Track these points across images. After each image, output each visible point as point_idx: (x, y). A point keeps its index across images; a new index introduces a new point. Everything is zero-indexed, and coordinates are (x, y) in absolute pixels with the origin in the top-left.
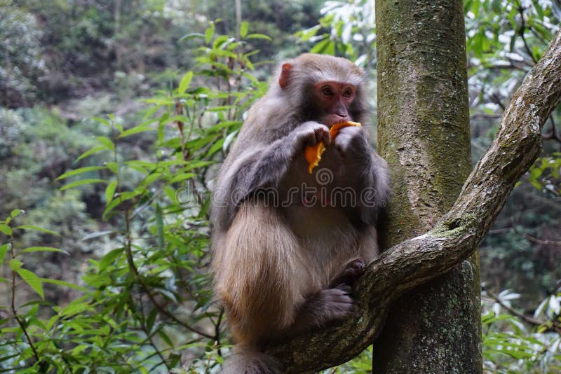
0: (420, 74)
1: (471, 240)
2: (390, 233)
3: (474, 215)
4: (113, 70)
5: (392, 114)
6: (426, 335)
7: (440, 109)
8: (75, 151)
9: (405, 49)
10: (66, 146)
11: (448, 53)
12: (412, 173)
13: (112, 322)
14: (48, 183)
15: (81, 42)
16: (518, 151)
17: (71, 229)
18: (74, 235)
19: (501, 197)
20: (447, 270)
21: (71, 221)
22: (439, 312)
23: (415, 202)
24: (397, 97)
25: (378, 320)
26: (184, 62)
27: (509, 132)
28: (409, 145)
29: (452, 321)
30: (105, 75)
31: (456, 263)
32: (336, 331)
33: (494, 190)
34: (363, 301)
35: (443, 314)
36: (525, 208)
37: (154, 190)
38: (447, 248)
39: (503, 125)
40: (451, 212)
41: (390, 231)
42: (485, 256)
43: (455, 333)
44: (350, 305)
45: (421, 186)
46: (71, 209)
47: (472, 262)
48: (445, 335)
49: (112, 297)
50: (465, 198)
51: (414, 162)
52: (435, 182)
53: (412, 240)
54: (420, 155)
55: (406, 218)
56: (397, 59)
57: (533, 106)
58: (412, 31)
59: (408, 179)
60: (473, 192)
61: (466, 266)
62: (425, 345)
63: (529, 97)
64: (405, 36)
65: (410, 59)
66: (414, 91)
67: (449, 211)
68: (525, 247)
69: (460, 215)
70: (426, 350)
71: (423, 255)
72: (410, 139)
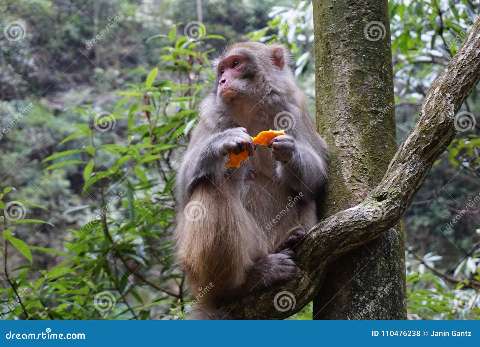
0: (352, 69)
1: (397, 210)
2: (328, 205)
3: (398, 189)
4: (93, 67)
5: (328, 103)
6: (358, 292)
7: (369, 98)
8: (59, 136)
9: (339, 47)
10: (54, 132)
11: (375, 50)
12: (346, 154)
13: (90, 283)
14: (38, 164)
15: (66, 43)
16: (436, 134)
17: (57, 203)
18: (61, 208)
19: (421, 173)
20: (376, 237)
21: (58, 196)
22: (369, 273)
23: (348, 179)
24: (332, 88)
25: (317, 280)
26: (153, 59)
27: (429, 118)
28: (343, 130)
29: (381, 281)
30: (86, 71)
31: (384, 231)
33: (416, 167)
34: (304, 264)
35: (373, 274)
36: (445, 182)
37: (125, 170)
39: (423, 111)
40: (378, 187)
41: (327, 203)
42: (412, 223)
44: (292, 267)
45: (354, 164)
46: (57, 186)
47: (398, 230)
48: (375, 292)
49: (90, 261)
50: (391, 174)
51: (347, 144)
52: (365, 161)
53: (345, 211)
54: (353, 138)
55: (341, 191)
56: (332, 56)
57: (448, 95)
58: (345, 31)
59: (342, 158)
60: (398, 169)
61: (392, 232)
62: (357, 300)
63: (446, 87)
64: (339, 36)
65: (343, 56)
66: (346, 83)
67: (377, 186)
68: (447, 215)
69: (387, 189)
70: (358, 305)
71: (355, 224)
72: (344, 124)
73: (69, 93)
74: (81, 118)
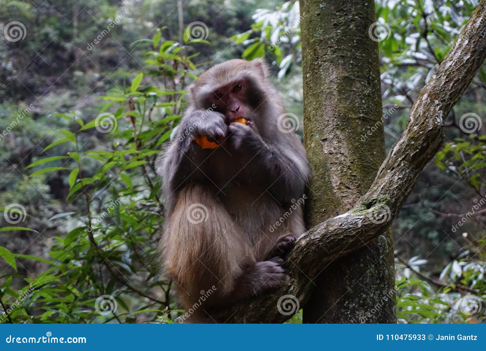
0: (340, 75)
2: (316, 212)
3: (387, 196)
4: (72, 70)
5: (316, 109)
6: (348, 300)
7: (357, 105)
8: (41, 141)
9: (326, 54)
10: (33, 136)
11: (362, 57)
12: (334, 160)
13: (75, 291)
14: (17, 169)
15: (44, 46)
16: (424, 141)
17: (37, 208)
18: (41, 213)
19: (410, 180)
20: (366, 244)
21: (38, 202)
23: (337, 186)
24: (320, 95)
25: (307, 288)
26: (135, 61)
27: (417, 125)
28: (331, 137)
29: (370, 288)
30: (65, 74)
31: (373, 238)
32: (271, 298)
33: (405, 174)
34: (294, 271)
35: (363, 281)
36: (431, 185)
37: (111, 175)
38: (365, 225)
39: (412, 118)
40: (368, 193)
41: (316, 210)
43: (373, 298)
44: (281, 274)
45: (342, 172)
47: (387, 236)
48: (365, 300)
49: (75, 269)
50: (380, 181)
51: (336, 151)
52: (354, 168)
53: (335, 218)
54: (341, 144)
55: (329, 199)
56: (320, 62)
57: (437, 102)
58: (332, 38)
59: (331, 165)
60: (386, 176)
61: (381, 239)
62: (347, 308)
63: (434, 94)
64: (326, 42)
65: (331, 62)
66: (334, 90)
67: (366, 192)
68: (431, 218)
69: (376, 195)
70: (348, 313)
71: (345, 231)
72: (332, 130)
73: (48, 97)
74: (60, 121)
